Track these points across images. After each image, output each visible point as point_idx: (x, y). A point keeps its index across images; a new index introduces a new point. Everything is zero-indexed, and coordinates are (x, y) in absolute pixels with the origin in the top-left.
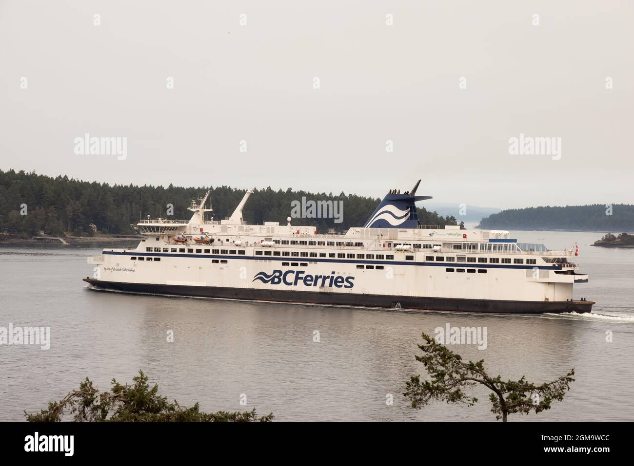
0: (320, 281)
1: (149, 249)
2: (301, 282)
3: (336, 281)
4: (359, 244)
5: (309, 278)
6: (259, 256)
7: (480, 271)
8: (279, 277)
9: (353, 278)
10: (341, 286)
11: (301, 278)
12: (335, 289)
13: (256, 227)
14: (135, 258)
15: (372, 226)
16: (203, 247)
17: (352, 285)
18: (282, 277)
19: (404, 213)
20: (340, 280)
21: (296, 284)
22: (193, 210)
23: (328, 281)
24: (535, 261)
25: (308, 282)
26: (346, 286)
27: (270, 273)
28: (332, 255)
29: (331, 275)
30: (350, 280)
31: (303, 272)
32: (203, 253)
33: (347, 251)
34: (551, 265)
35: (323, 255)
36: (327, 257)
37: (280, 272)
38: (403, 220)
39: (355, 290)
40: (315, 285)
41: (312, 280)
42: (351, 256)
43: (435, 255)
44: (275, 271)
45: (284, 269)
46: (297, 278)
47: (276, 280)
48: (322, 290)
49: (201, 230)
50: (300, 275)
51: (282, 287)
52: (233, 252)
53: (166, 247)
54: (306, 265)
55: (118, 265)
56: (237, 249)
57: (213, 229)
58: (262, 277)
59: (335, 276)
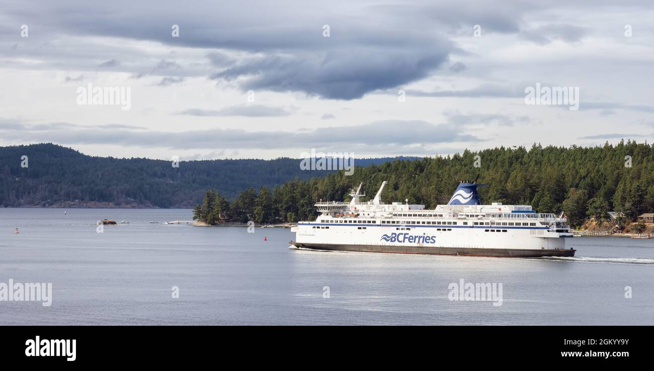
0: (417, 239)
1: (323, 221)
2: (407, 240)
3: (426, 239)
4: (441, 216)
5: (411, 238)
6: (384, 224)
7: (503, 231)
8: (395, 237)
9: (435, 237)
10: (429, 242)
11: (407, 238)
12: (425, 245)
13: (386, 206)
14: (315, 227)
15: (451, 204)
16: (353, 219)
17: (435, 241)
18: (396, 237)
19: (469, 195)
20: (428, 238)
21: (404, 242)
22: (352, 195)
23: (421, 239)
24: (535, 224)
25: (411, 240)
26: (431, 242)
27: (390, 235)
28: (424, 223)
29: (423, 235)
30: (433, 238)
31: (408, 234)
32: (353, 223)
33: (432, 219)
34: (545, 226)
35: (418, 223)
36: (421, 224)
37: (395, 234)
38: (468, 200)
39: (436, 245)
40: (415, 242)
41: (412, 239)
42: (434, 223)
43: (479, 221)
44: (393, 234)
45: (398, 232)
46: (405, 238)
47: (393, 239)
48: (418, 245)
49: (355, 208)
50: (407, 236)
51: (397, 244)
52: (369, 222)
53: (332, 219)
54: (409, 229)
55: (306, 232)
56: (372, 220)
57: (362, 207)
58: (386, 237)
59: (426, 236)
